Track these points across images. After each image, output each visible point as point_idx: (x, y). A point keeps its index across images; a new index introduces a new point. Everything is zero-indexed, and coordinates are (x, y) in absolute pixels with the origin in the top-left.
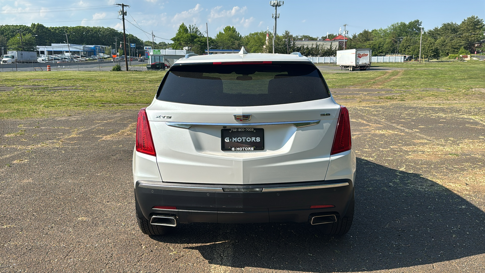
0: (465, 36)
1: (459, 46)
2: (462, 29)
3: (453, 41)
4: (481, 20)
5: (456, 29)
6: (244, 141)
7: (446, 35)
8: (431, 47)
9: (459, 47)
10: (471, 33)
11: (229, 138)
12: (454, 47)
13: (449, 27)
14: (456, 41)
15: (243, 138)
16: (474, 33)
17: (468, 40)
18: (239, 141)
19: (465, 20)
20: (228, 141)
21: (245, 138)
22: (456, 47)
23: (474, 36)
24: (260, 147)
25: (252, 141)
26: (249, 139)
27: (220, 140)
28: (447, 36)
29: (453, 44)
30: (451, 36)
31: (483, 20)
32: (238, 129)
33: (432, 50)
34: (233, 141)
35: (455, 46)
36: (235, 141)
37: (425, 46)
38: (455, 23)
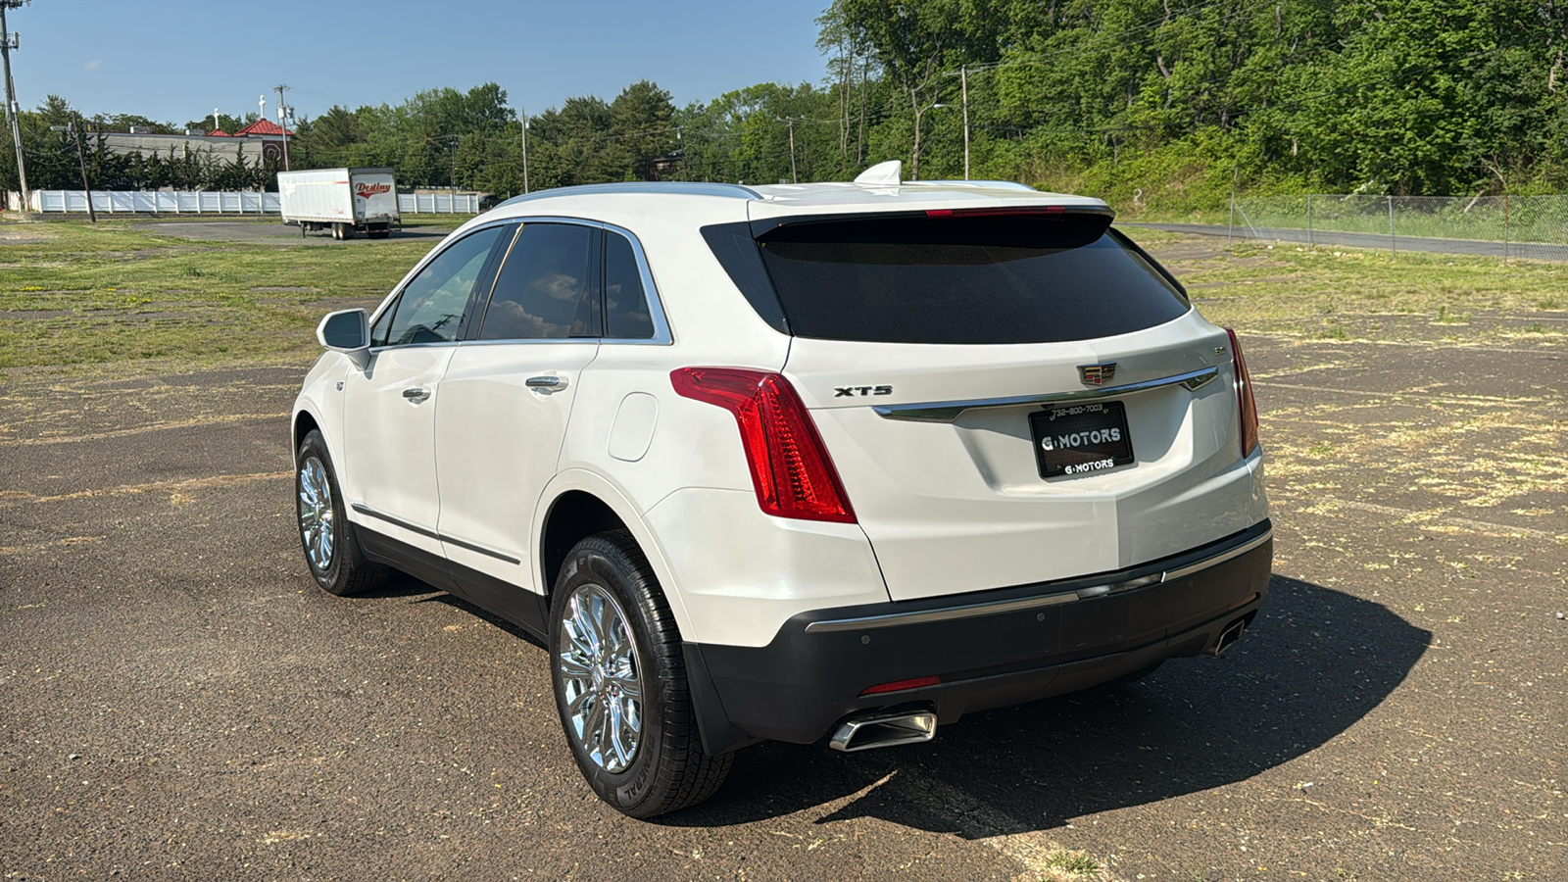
0: (632, 138)
1: (620, 167)
2: (619, 117)
3: (602, 153)
4: (665, 95)
5: (604, 119)
6: (1086, 443)
7: (580, 135)
8: (554, 169)
9: (621, 170)
10: (644, 130)
11: (1050, 438)
12: (609, 170)
13: (587, 110)
14: (611, 154)
15: (1082, 434)
16: (652, 131)
17: (640, 150)
18: (1075, 444)
19: (625, 91)
20: (1051, 448)
21: (1087, 433)
22: (614, 169)
23: (651, 138)
24: (1123, 455)
25: (1104, 441)
26: (1096, 437)
27: (1030, 445)
28: (582, 138)
29: (605, 162)
30: (593, 139)
31: (671, 95)
32: (1067, 409)
33: (556, 177)
34: (1062, 447)
35: (611, 167)
36: (1065, 445)
37: (536, 165)
38: (602, 101)
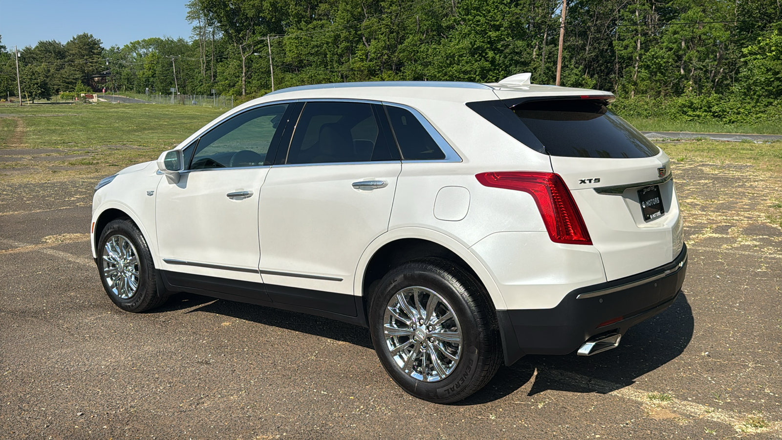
0: (79, 64)
1: (73, 79)
2: (70, 52)
3: (62, 71)
4: (98, 41)
5: (62, 53)
7: (47, 61)
8: (35, 79)
9: (74, 81)
10: (86, 59)
12: (67, 81)
13: (51, 48)
14: (68, 72)
16: (91, 61)
17: (84, 70)
19: (74, 38)
22: (70, 80)
23: (91, 64)
28: (49, 63)
29: (64, 76)
30: (56, 63)
31: (101, 41)
33: (37, 84)
35: (68, 79)
37: (24, 77)
38: (60, 43)
